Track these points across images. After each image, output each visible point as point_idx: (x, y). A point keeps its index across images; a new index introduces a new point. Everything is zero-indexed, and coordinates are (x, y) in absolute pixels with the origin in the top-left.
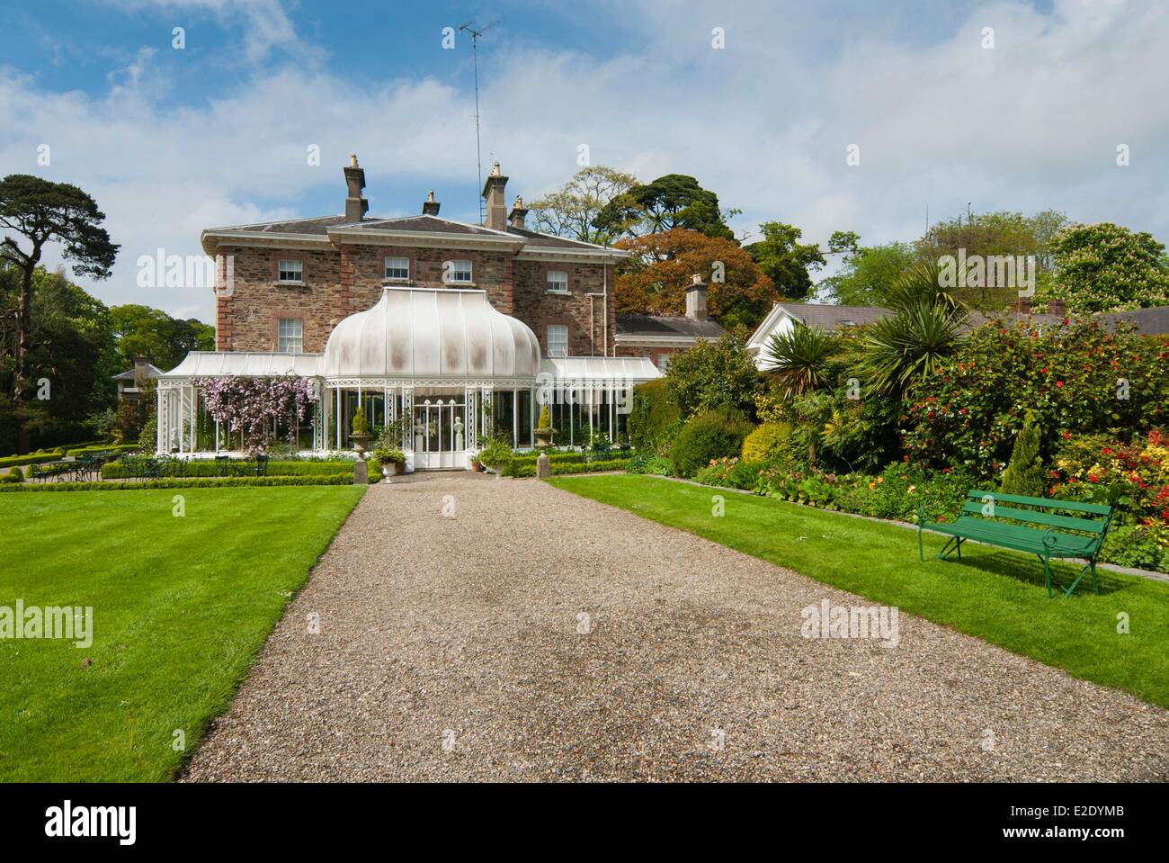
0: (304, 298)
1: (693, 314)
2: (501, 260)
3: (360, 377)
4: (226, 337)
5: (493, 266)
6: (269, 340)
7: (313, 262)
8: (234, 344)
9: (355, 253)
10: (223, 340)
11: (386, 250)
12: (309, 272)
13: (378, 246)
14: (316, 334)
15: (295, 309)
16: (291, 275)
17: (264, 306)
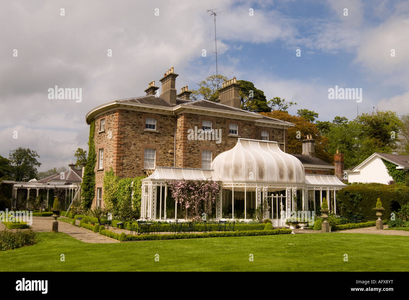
0: (157, 139)
1: (308, 154)
2: (250, 125)
3: (246, 182)
4: (120, 157)
5: (247, 128)
6: (140, 159)
7: (162, 120)
8: (124, 161)
9: (190, 118)
10: (119, 158)
11: (203, 117)
12: (160, 125)
13: (199, 115)
14: (162, 157)
15: (153, 144)
16: (151, 126)
17: (138, 141)
